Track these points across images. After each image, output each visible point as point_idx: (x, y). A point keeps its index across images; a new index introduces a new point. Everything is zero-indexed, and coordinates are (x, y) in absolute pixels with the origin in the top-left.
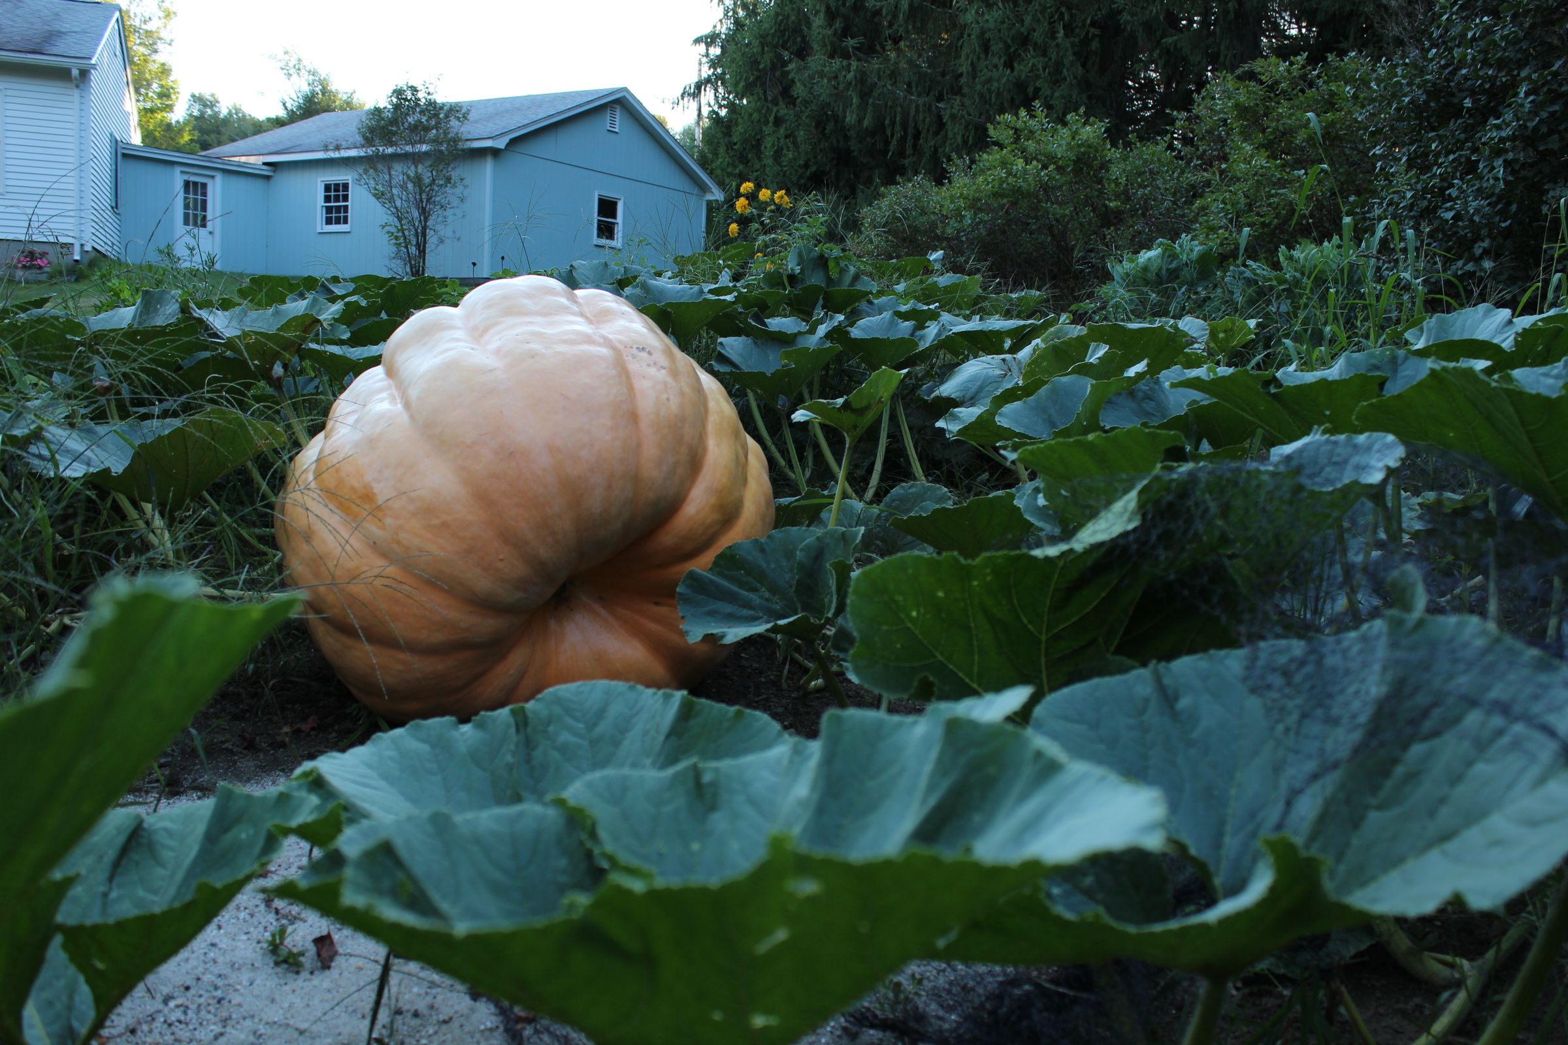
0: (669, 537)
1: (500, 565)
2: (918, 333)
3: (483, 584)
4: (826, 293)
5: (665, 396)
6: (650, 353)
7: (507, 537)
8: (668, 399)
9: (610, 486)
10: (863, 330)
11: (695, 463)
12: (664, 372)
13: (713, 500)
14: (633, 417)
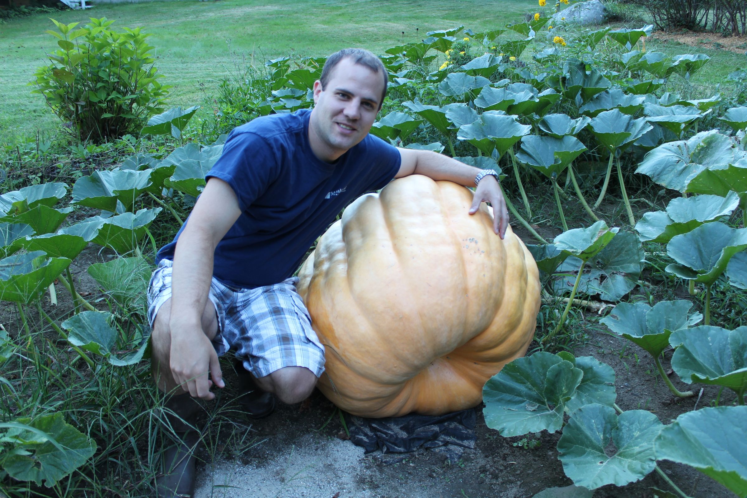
0: (482, 341)
1: (394, 369)
2: (633, 121)
3: (387, 377)
4: (583, 90)
5: (482, 274)
6: (476, 242)
7: (398, 357)
8: (484, 275)
9: (451, 331)
10: (602, 119)
11: (497, 305)
12: (483, 255)
13: (506, 322)
14: (465, 291)
